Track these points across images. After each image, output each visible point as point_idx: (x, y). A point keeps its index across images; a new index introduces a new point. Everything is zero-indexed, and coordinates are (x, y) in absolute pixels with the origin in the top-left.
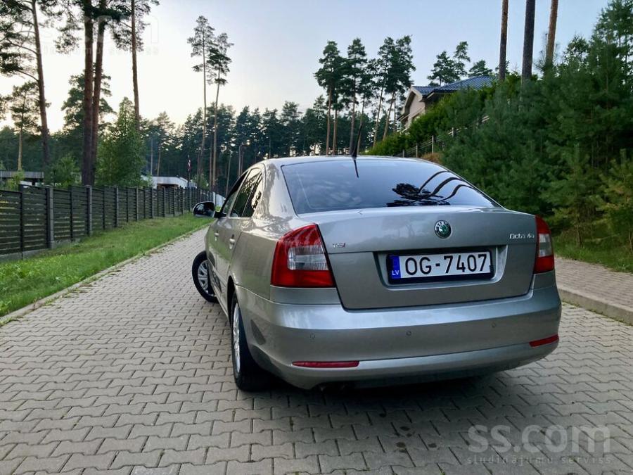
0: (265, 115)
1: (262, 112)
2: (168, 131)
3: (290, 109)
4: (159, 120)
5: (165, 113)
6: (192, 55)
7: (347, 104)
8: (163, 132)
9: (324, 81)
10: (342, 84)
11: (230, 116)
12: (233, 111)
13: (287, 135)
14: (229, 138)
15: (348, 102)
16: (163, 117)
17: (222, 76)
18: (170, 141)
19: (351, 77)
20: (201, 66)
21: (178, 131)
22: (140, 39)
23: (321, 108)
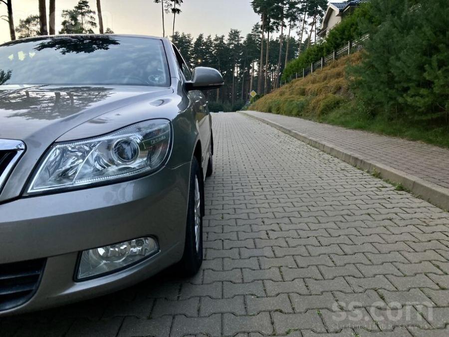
0: (215, 40)
1: (213, 38)
3: (235, 35)
7: (277, 27)
9: (258, 9)
10: (273, 10)
11: (189, 42)
12: (191, 38)
13: (232, 56)
14: (188, 59)
15: (277, 25)
17: (177, 7)
19: (280, 4)
23: (257, 33)
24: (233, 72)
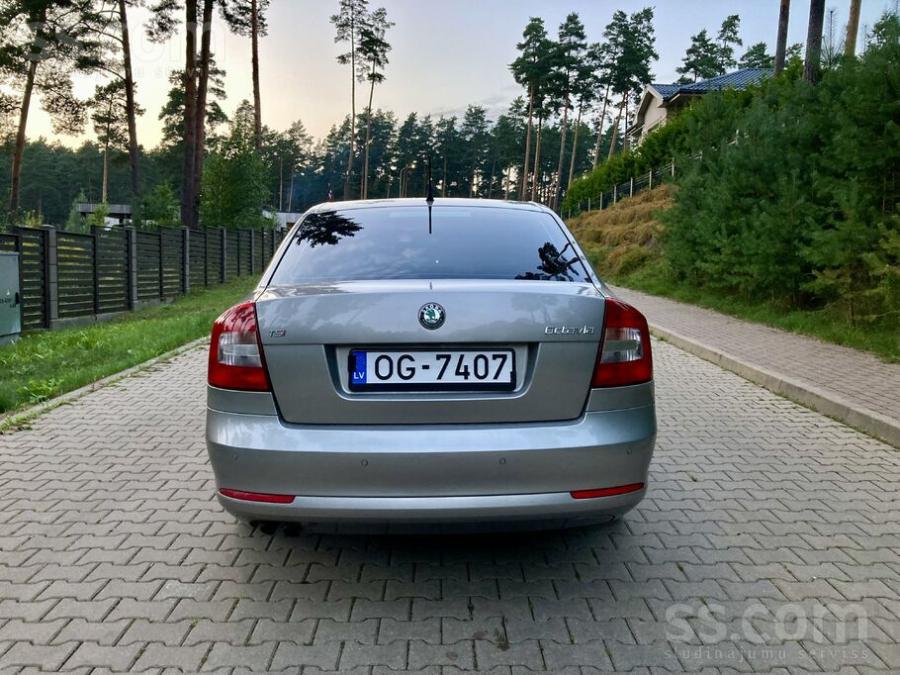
0: (439, 125)
1: (435, 121)
2: (305, 148)
3: (476, 116)
4: (291, 132)
5: (299, 122)
6: (337, 39)
7: (556, 110)
8: (297, 149)
9: (523, 76)
10: (550, 80)
11: (390, 127)
12: (394, 119)
13: (470, 154)
14: (387, 158)
15: (557, 106)
16: (296, 128)
17: (378, 70)
18: (307, 162)
19: (563, 70)
20: (348, 56)
21: (318, 148)
22: (264, 19)
23: (519, 115)
24: (470, 184)
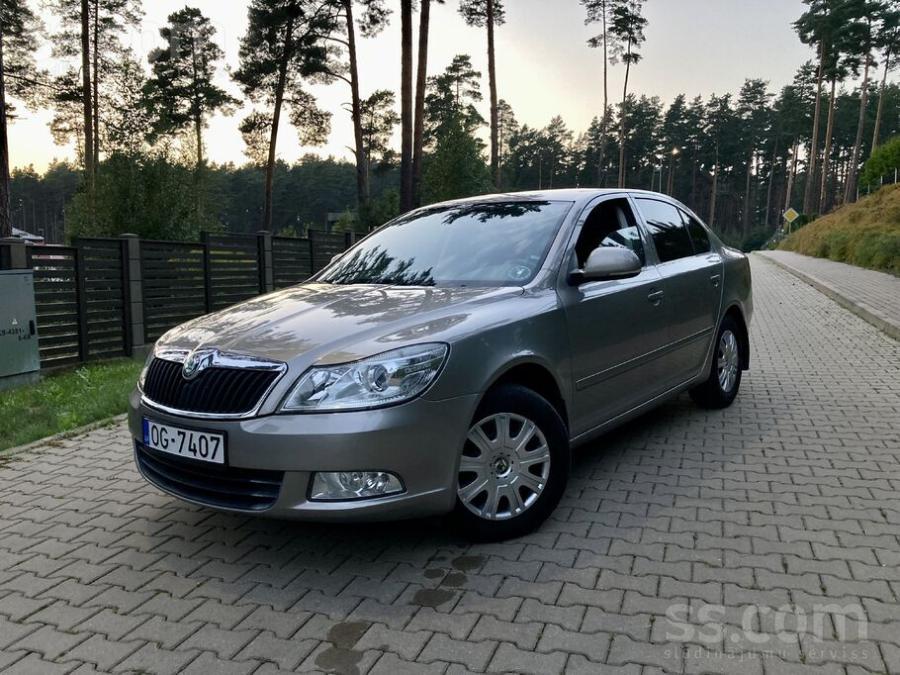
0: (710, 105)
1: (705, 101)
2: (566, 144)
3: (754, 90)
4: (550, 128)
5: (559, 118)
6: (587, 21)
7: (855, 68)
8: (558, 146)
9: (810, 35)
10: (845, 33)
11: (655, 113)
12: (659, 104)
13: (748, 134)
14: (653, 145)
15: (855, 64)
16: (556, 124)
17: (634, 49)
18: (568, 159)
19: (862, 20)
20: (600, 38)
21: (579, 142)
22: (501, 7)
23: (808, 82)
24: (748, 167)
